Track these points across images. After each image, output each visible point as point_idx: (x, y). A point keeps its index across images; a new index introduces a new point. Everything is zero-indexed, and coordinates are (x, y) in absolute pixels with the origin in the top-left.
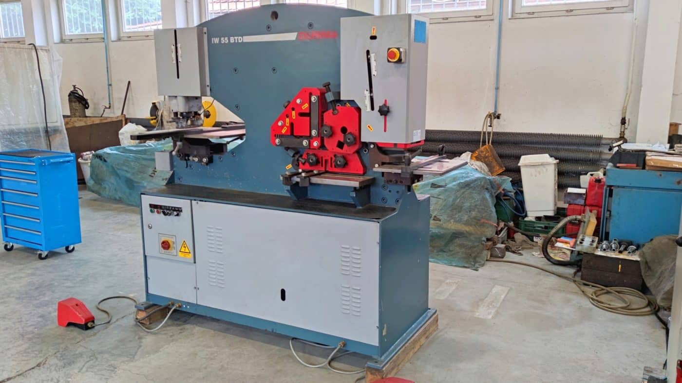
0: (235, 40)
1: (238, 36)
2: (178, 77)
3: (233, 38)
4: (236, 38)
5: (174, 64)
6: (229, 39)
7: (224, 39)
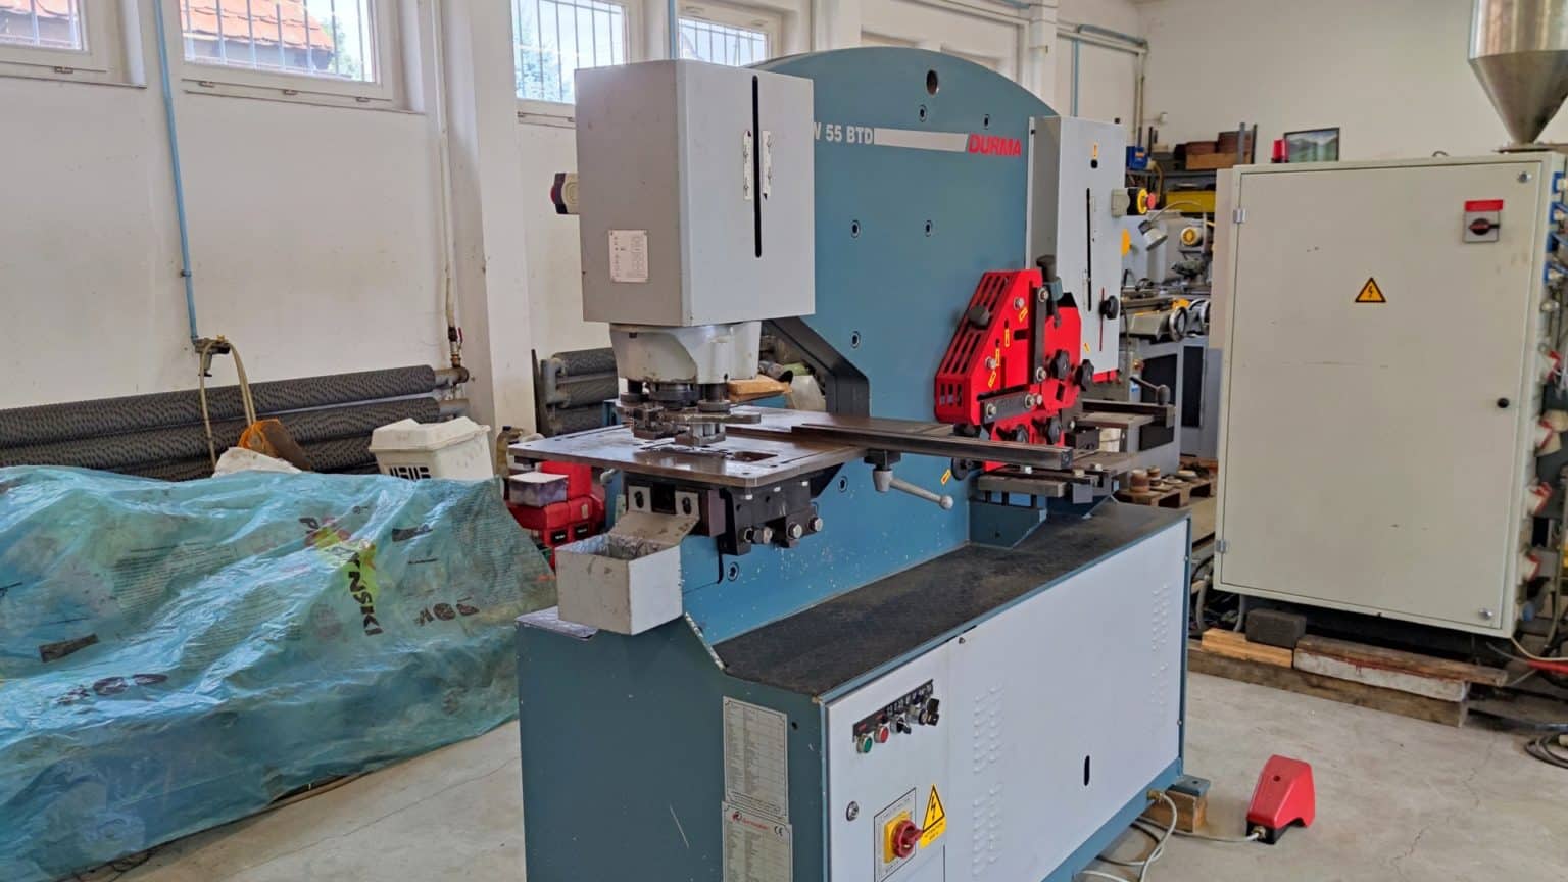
0: (856, 134)
1: (864, 126)
2: (758, 253)
3: (852, 128)
4: (860, 130)
5: (750, 201)
6: (844, 131)
7: (833, 130)
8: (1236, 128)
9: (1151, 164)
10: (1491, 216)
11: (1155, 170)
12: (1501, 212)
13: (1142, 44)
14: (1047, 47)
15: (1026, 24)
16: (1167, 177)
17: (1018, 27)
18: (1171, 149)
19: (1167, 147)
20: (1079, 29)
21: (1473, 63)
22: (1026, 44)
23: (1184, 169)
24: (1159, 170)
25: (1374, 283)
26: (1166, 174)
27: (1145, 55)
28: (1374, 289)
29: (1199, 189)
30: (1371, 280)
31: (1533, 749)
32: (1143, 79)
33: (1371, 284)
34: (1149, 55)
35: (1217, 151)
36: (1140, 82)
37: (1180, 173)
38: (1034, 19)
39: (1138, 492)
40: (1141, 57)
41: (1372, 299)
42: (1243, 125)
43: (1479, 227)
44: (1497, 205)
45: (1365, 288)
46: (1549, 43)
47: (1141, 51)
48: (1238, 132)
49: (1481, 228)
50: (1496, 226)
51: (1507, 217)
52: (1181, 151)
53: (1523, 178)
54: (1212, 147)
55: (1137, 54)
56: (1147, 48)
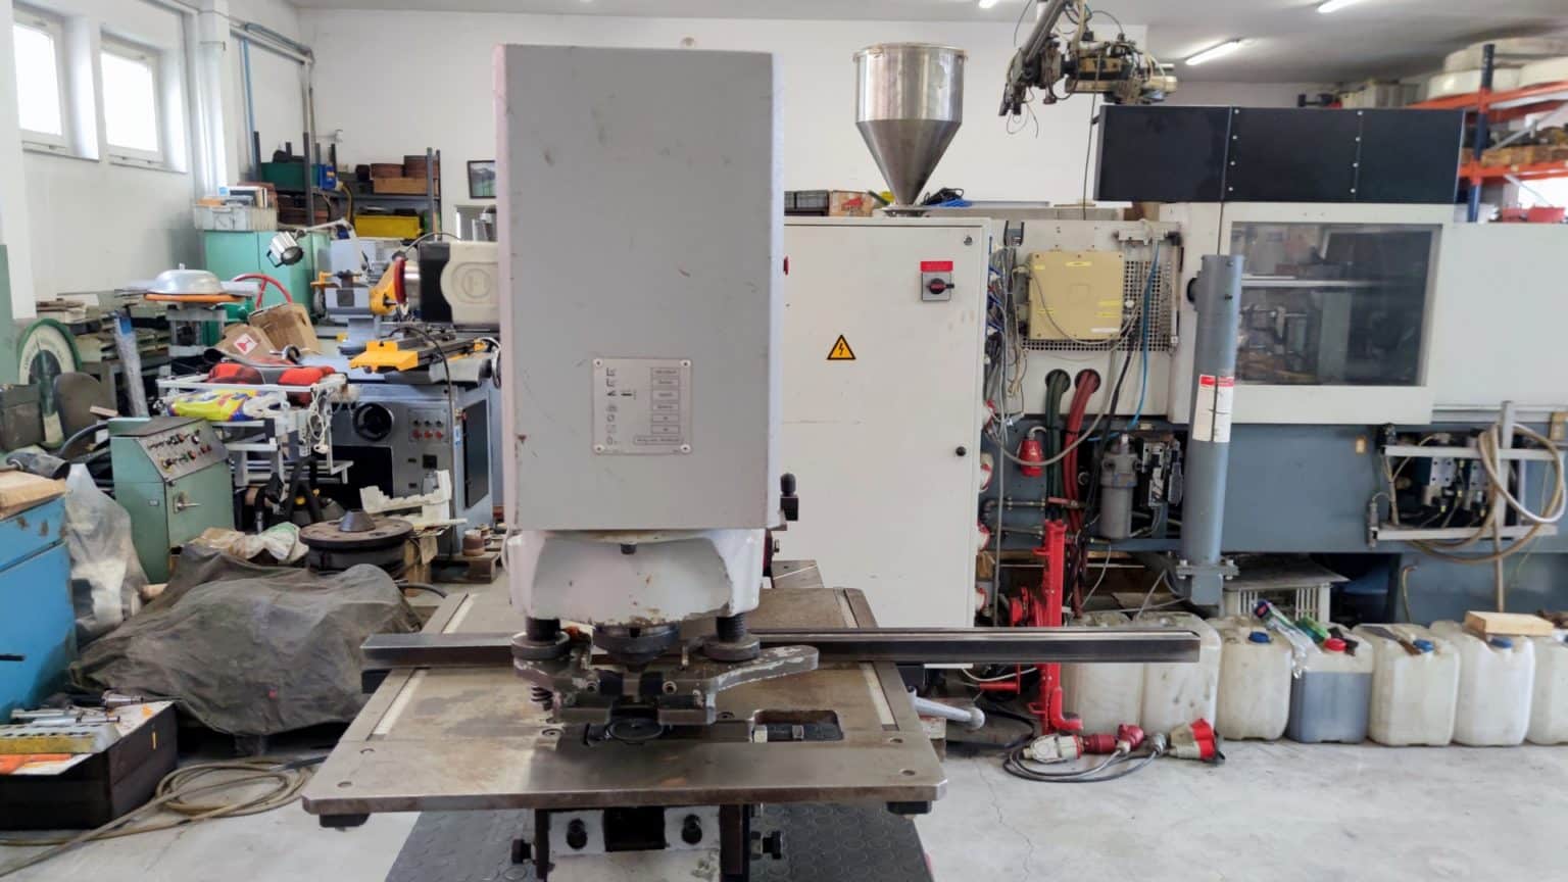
8: (425, 153)
9: (339, 185)
10: (943, 276)
11: (343, 190)
12: (953, 272)
13: (305, 52)
14: (224, 44)
15: (194, 12)
16: (357, 199)
17: (182, 14)
18: (352, 169)
19: (346, 167)
20: (246, 27)
21: (861, 126)
22: (197, 37)
23: (372, 192)
24: (346, 190)
25: (844, 340)
26: (355, 196)
27: (311, 65)
28: (844, 346)
29: (388, 214)
30: (842, 337)
31: (1010, 767)
32: (311, 90)
33: (841, 340)
34: (316, 66)
35: (404, 175)
36: (308, 93)
37: (364, 196)
38: (203, 9)
39: (473, 555)
40: (307, 67)
41: (843, 356)
42: (429, 150)
43: (934, 287)
44: (948, 266)
45: (835, 346)
46: (928, 114)
47: (307, 60)
48: (426, 157)
49: (937, 288)
50: (951, 286)
51: (956, 276)
52: (364, 173)
53: (969, 241)
54: (400, 170)
55: (302, 63)
56: (312, 57)
